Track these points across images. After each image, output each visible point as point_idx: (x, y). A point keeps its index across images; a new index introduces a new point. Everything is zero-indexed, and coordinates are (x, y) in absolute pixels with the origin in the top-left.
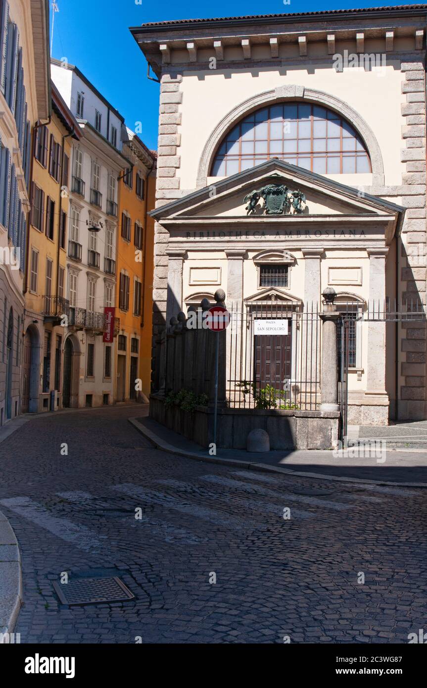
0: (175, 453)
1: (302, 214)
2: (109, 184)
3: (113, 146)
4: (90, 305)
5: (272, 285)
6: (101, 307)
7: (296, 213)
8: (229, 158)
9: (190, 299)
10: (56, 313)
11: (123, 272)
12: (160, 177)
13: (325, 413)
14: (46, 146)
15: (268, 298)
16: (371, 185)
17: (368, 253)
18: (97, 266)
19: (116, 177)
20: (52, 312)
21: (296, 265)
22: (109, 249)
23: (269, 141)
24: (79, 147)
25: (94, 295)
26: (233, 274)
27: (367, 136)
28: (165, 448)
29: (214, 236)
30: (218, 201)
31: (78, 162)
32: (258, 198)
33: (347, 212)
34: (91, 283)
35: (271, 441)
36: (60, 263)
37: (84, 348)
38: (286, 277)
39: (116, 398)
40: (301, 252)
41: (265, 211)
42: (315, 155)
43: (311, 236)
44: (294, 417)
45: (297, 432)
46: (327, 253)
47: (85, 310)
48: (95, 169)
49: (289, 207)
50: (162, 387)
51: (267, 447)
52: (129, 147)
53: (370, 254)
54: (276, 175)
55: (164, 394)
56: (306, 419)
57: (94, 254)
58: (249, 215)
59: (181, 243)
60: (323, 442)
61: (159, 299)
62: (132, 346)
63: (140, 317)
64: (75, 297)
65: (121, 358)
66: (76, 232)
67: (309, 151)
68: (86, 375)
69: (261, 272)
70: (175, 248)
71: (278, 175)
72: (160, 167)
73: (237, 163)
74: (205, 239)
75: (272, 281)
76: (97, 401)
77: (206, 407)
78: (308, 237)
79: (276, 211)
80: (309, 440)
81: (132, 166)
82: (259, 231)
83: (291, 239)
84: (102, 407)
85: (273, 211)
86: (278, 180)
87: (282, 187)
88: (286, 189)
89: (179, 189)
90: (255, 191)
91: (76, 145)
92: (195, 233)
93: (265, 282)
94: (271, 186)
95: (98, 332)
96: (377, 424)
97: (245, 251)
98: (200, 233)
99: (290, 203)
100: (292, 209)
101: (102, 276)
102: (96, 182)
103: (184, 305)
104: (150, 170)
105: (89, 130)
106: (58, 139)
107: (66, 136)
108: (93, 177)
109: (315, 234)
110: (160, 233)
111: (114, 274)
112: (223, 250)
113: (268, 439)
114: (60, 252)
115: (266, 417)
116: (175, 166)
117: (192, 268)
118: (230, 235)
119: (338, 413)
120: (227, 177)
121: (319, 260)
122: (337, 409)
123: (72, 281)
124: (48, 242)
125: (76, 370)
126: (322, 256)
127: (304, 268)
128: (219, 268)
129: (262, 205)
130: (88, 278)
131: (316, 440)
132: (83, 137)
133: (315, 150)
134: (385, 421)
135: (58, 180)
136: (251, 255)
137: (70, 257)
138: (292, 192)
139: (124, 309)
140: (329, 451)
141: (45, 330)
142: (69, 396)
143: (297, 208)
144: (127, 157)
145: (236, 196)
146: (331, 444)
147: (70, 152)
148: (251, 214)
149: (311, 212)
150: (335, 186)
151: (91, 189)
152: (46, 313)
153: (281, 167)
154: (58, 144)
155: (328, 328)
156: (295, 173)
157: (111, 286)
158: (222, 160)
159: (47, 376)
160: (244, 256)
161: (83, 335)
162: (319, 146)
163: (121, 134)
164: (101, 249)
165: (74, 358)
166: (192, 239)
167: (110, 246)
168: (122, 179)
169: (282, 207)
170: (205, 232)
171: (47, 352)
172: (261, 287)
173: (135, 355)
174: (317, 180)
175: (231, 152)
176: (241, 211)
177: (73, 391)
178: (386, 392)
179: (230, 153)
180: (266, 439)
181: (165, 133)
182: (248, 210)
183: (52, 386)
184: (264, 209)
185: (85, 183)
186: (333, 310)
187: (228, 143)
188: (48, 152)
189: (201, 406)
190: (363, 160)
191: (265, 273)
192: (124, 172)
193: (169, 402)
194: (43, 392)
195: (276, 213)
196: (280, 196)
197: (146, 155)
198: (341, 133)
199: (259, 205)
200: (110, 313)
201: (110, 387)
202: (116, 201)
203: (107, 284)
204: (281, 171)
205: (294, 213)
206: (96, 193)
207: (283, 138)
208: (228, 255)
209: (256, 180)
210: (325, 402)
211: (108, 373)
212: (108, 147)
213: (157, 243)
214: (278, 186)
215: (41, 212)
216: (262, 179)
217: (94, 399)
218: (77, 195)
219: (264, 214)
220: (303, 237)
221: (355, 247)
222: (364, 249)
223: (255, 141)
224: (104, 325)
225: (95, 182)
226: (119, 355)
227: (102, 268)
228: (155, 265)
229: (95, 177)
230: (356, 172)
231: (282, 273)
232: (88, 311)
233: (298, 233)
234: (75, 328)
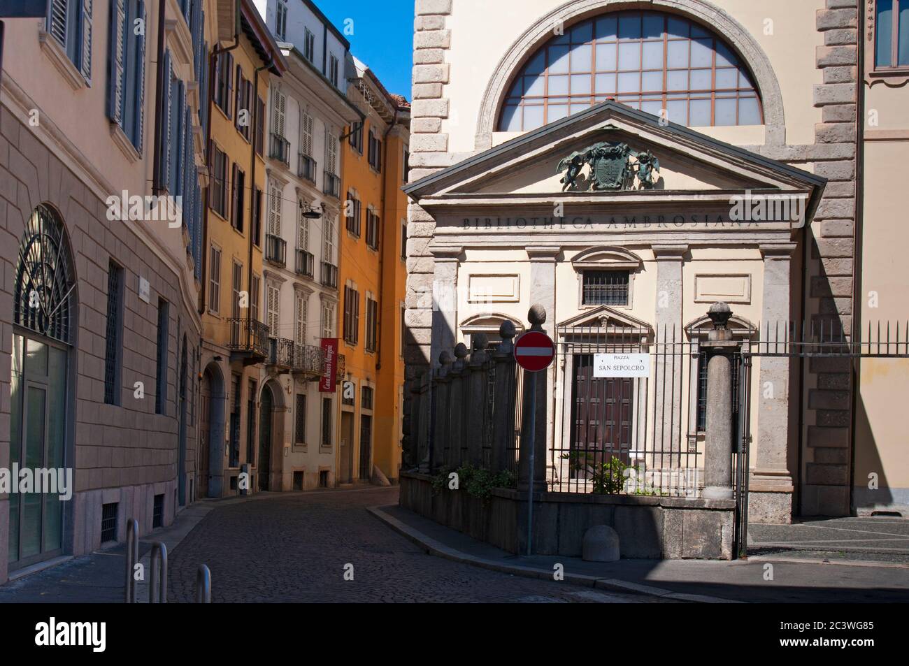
0: (464, 562)
1: (653, 190)
2: (328, 147)
3: (333, 86)
4: (300, 335)
5: (602, 303)
6: (315, 338)
7: (643, 188)
8: (527, 102)
9: (470, 324)
10: (248, 345)
11: (349, 285)
12: (416, 133)
13: (711, 502)
14: (230, 83)
15: (597, 322)
16: (763, 144)
17: (761, 253)
18: (310, 275)
19: (337, 135)
20: (244, 344)
21: (642, 271)
22: (327, 249)
23: (593, 74)
24: (280, 87)
25: (304, 320)
26: (540, 286)
27: (757, 66)
28: (445, 553)
29: (508, 224)
30: (516, 170)
31: (279, 111)
32: (580, 164)
33: (729, 185)
34: (300, 301)
35: (622, 544)
36: (253, 268)
37: (290, 401)
38: (626, 290)
39: (339, 476)
40: (651, 250)
41: (592, 184)
42: (669, 97)
43: (667, 224)
44: (660, 508)
45: (665, 531)
46: (693, 251)
47: (293, 343)
48: (305, 123)
49: (632, 179)
50: (423, 460)
51: (616, 554)
52: (358, 88)
53: (765, 253)
54: (610, 128)
55: (428, 470)
56: (680, 511)
57: (304, 256)
58: (566, 191)
59: (454, 236)
60: (708, 546)
61: (415, 324)
62: (362, 398)
63: (374, 355)
64: (276, 322)
65: (347, 416)
66: (276, 221)
67: (660, 89)
68: (294, 442)
69: (585, 282)
70: (442, 244)
71: (614, 127)
72: (416, 117)
73: (541, 109)
74: (494, 229)
75: (602, 297)
76: (310, 481)
77: (514, 491)
78: (663, 226)
79: (610, 185)
80: (685, 544)
81: (363, 117)
82: (581, 216)
83: (635, 230)
84: (318, 490)
85: (606, 185)
86: (613, 135)
87: (621, 147)
88: (628, 150)
89: (446, 152)
90: (576, 154)
91: (276, 84)
92: (477, 220)
93: (591, 298)
94: (603, 144)
95: (312, 377)
96: (773, 522)
97: (559, 248)
98: (486, 220)
99: (634, 173)
100: (637, 182)
101: (317, 291)
102: (307, 143)
103: (460, 334)
104: (390, 126)
105: (296, 59)
106: (248, 74)
107: (261, 69)
108: (302, 135)
109: (674, 221)
110: (416, 221)
111: (335, 288)
112: (522, 248)
113: (618, 541)
114: (253, 250)
115: (613, 506)
116: (440, 114)
117: (472, 276)
118: (534, 224)
119: (733, 502)
120: (524, 133)
121: (680, 263)
122: (730, 495)
123: (271, 297)
124: (235, 236)
125: (279, 434)
126: (685, 256)
127: (656, 276)
128: (516, 276)
129: (587, 176)
130: (296, 293)
131: (696, 543)
132: (287, 72)
133: (670, 88)
134: (786, 517)
135: (249, 137)
136: (569, 255)
137: (268, 259)
138: (637, 154)
139: (350, 341)
140: (718, 562)
141: (232, 371)
142: (268, 474)
143: (645, 179)
144: (355, 104)
145: (544, 161)
146: (721, 550)
147: (266, 95)
148: (568, 190)
149: (667, 187)
150: (709, 143)
151: (299, 154)
152: (233, 345)
153: (619, 114)
154: (249, 82)
155: (717, 367)
156: (643, 123)
157: (331, 305)
158: (516, 105)
159: (235, 442)
160: (558, 257)
161: (288, 380)
162: (677, 82)
163: (345, 67)
164: (315, 248)
165: (275, 415)
166: (472, 229)
167: (329, 243)
168: (347, 139)
169: (619, 178)
170: (494, 219)
171: (235, 405)
172: (585, 306)
173: (367, 412)
174: (679, 135)
175: (531, 92)
176: (553, 184)
177: (273, 466)
178: (787, 472)
179: (529, 93)
180: (615, 540)
181: (424, 61)
182: (564, 184)
183: (243, 457)
184: (590, 181)
185: (290, 144)
186: (727, 338)
187: (526, 78)
188: (234, 93)
189: (502, 488)
190: (750, 105)
191: (591, 283)
192: (350, 127)
193: (441, 483)
194: (230, 466)
195: (611, 188)
196: (617, 161)
197: (384, 101)
198: (714, 59)
199: (583, 175)
200: (330, 348)
201: (330, 460)
202: (338, 173)
203: (325, 303)
204: (620, 121)
205: (640, 188)
206: (307, 161)
207: (617, 69)
208: (531, 254)
209: (577, 135)
210: (712, 484)
211: (326, 439)
212: (325, 86)
213: (411, 237)
214: (614, 144)
215: (224, 186)
216: (589, 134)
217: (306, 478)
218: (278, 162)
219: (591, 190)
220: (654, 226)
221: (741, 242)
222: (755, 246)
223: (570, 74)
224: (322, 365)
225: (305, 142)
226: (343, 412)
227: (317, 278)
228: (408, 271)
229: (305, 136)
230: (737, 124)
231: (619, 283)
232: (296, 343)
233: (647, 220)
234: (277, 369)
